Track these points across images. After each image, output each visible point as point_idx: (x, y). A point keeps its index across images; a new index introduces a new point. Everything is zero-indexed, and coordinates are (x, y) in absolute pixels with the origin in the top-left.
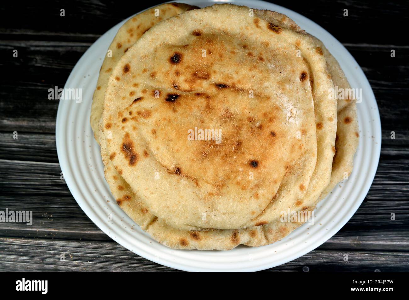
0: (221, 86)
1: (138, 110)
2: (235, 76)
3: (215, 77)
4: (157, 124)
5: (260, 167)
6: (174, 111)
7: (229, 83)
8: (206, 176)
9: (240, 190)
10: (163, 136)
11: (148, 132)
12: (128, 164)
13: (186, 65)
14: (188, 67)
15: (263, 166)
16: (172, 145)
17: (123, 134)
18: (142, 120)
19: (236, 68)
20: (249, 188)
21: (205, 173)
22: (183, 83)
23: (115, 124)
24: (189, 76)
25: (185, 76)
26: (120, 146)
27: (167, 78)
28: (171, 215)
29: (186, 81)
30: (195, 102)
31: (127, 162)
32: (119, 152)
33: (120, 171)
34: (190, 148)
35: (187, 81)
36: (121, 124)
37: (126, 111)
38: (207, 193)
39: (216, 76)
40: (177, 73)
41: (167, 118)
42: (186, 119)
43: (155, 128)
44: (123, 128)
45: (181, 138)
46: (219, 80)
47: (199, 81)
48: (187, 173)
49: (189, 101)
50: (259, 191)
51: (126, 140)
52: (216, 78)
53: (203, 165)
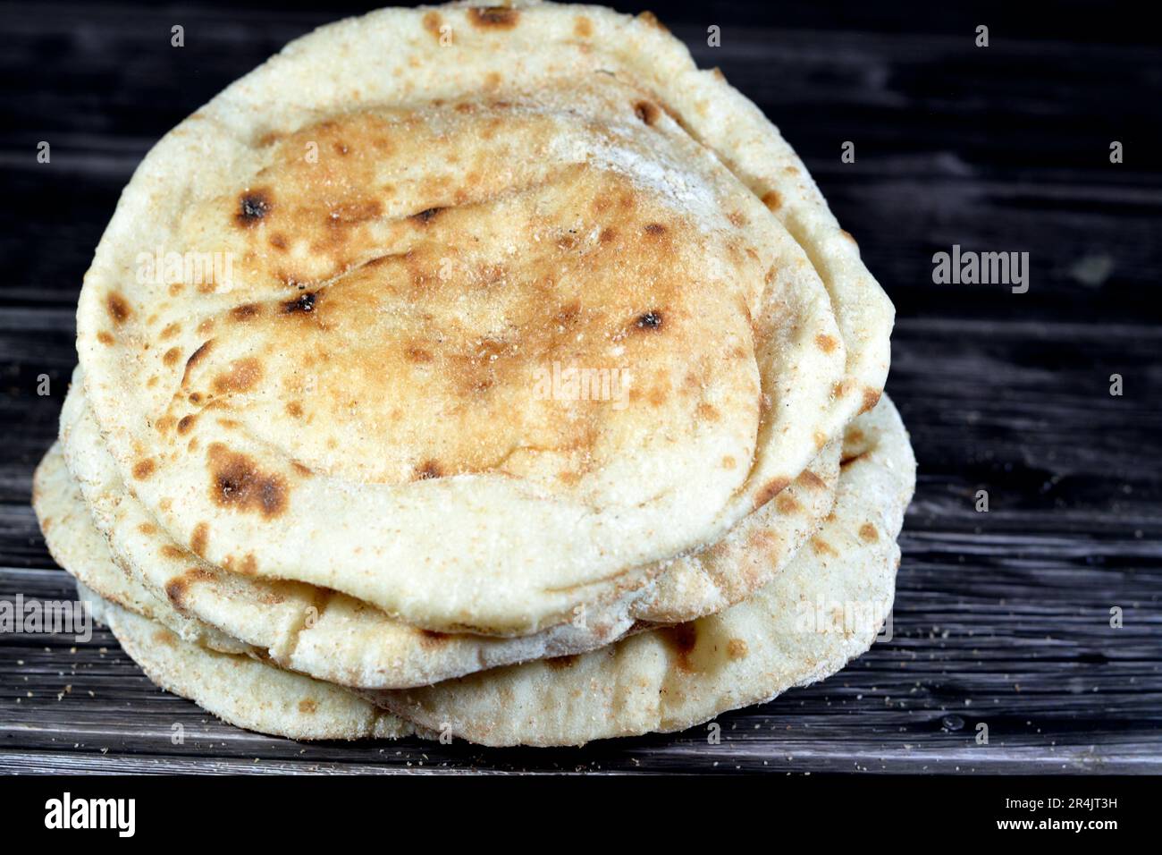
0: (426, 216)
1: (215, 376)
2: (452, 169)
3: (395, 203)
4: (294, 385)
5: (671, 320)
6: (326, 328)
7: (445, 197)
8: (524, 425)
9: (649, 409)
10: (330, 399)
11: (275, 419)
12: (260, 519)
13: (292, 208)
14: (303, 211)
15: (677, 315)
16: (368, 411)
17: (200, 458)
18: (239, 398)
19: (444, 150)
20: (674, 391)
21: (516, 419)
22: (310, 259)
23: (162, 457)
24: (317, 232)
25: (307, 236)
26: (208, 496)
27: (254, 269)
28: (478, 580)
29: (317, 248)
30: (376, 281)
31: (254, 517)
32: (215, 510)
33: (246, 561)
34: (428, 385)
35: (318, 246)
36: (183, 441)
37: (178, 401)
38: (554, 476)
39: (397, 199)
40: (280, 243)
41: (315, 353)
42: (373, 326)
43: (292, 398)
44: (193, 445)
45: (387, 376)
46: (413, 204)
47: (355, 232)
48: (457, 461)
49: (355, 286)
50: (709, 396)
51: (220, 462)
52: (401, 204)
53: (497, 403)
